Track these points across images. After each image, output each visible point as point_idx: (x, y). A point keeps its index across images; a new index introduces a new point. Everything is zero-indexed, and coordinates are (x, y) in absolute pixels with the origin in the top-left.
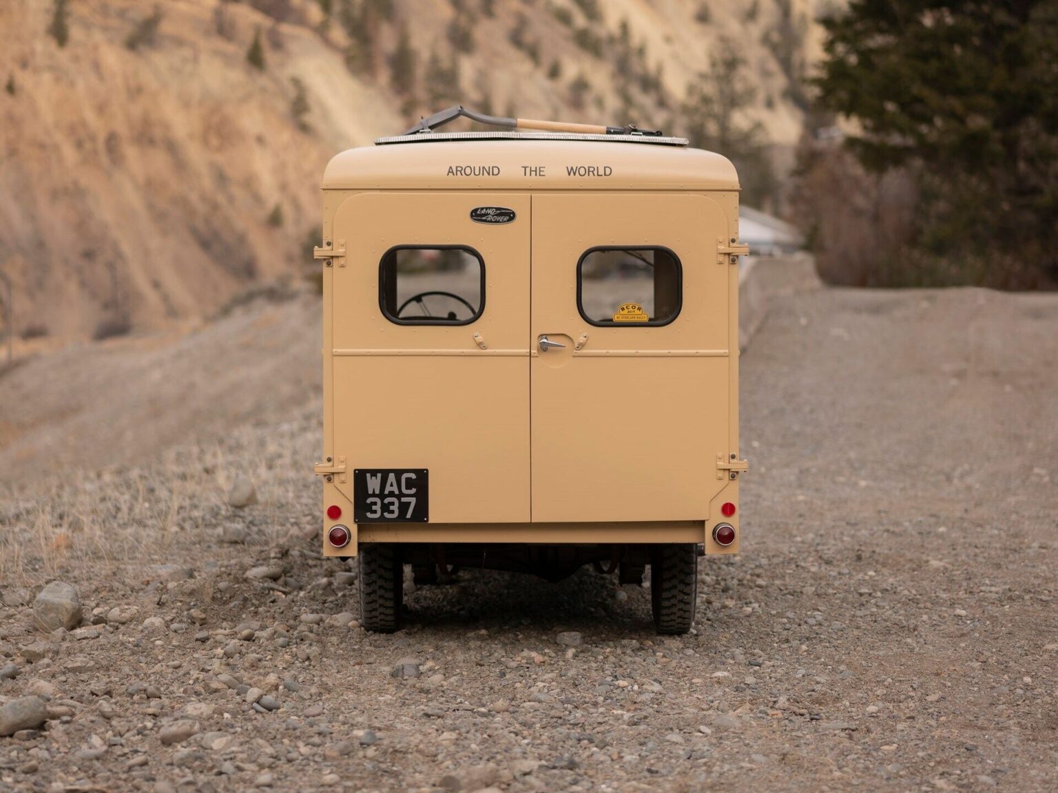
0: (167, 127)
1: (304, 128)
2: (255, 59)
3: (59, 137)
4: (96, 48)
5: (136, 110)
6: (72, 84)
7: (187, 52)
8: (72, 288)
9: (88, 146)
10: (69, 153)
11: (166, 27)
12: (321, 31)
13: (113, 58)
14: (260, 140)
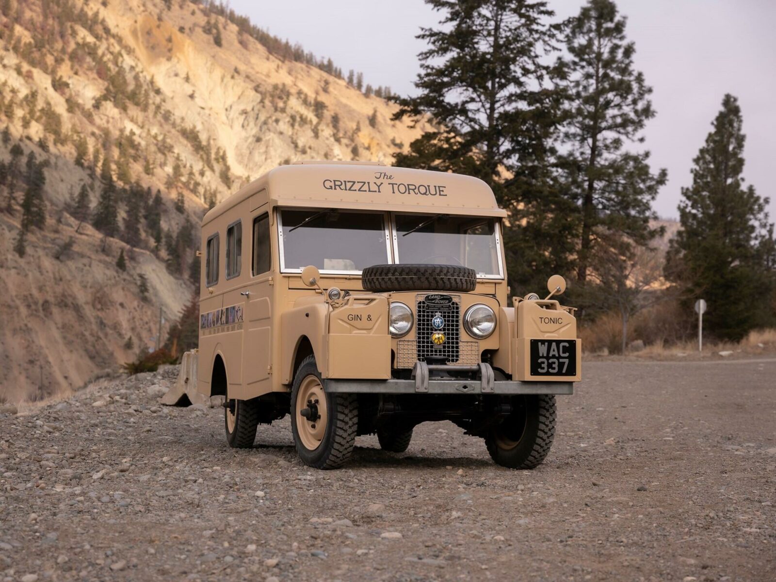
0: (74, 298)
1: (145, 299)
2: (121, 265)
3: (18, 302)
4: (39, 257)
5: (59, 289)
6: (26, 276)
7: (86, 261)
8: (22, 379)
9: (33, 307)
10: (24, 311)
11: (75, 248)
12: (155, 251)
13: (48, 263)
14: (122, 305)
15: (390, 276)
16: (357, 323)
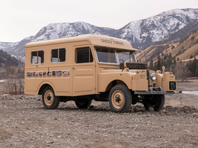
15: (134, 65)
16: (142, 77)
